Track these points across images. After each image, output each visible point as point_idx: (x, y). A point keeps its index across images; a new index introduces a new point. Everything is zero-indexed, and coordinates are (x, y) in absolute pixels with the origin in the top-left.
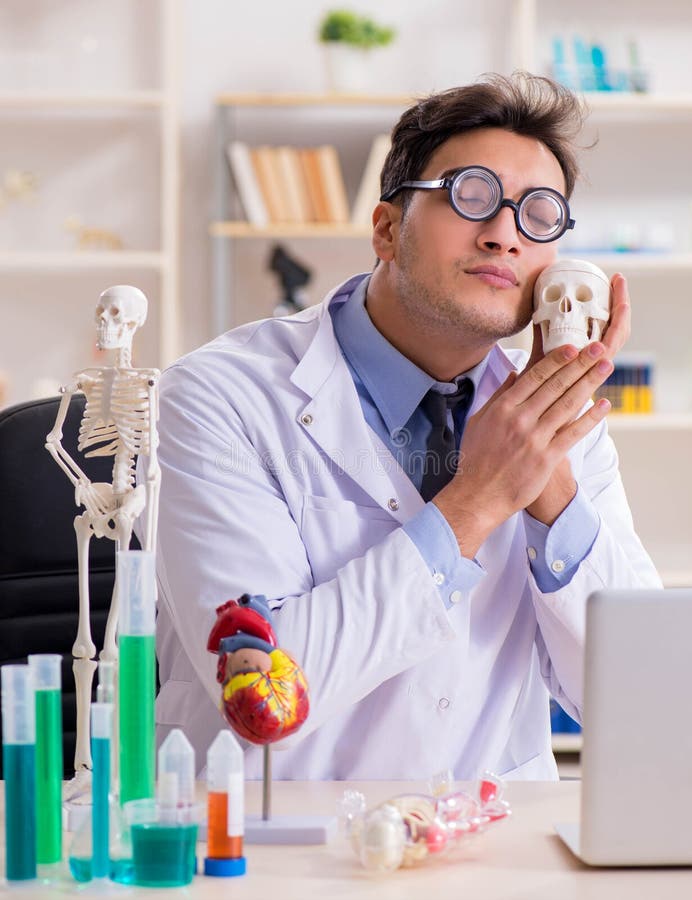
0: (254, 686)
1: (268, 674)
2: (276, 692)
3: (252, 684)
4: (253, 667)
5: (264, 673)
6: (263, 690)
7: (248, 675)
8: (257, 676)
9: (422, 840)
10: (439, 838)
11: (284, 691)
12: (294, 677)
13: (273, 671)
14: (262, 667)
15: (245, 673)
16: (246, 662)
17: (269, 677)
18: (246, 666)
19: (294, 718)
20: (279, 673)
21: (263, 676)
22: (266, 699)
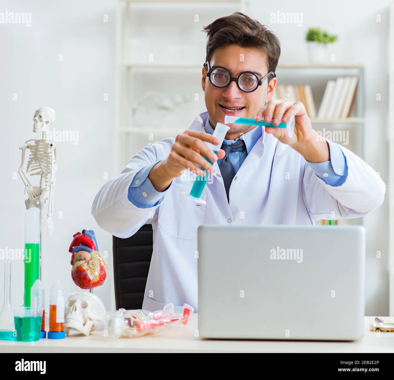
0: (82, 265)
1: (88, 261)
2: (91, 268)
3: (81, 265)
4: (83, 258)
5: (87, 261)
6: (85, 267)
7: (80, 261)
8: (84, 261)
9: (135, 326)
10: (142, 326)
11: (94, 268)
12: (100, 262)
13: (91, 260)
14: (86, 258)
15: (80, 260)
16: (80, 256)
17: (88, 262)
18: (80, 258)
19: (98, 279)
20: (93, 261)
21: (86, 262)
22: (86, 271)
